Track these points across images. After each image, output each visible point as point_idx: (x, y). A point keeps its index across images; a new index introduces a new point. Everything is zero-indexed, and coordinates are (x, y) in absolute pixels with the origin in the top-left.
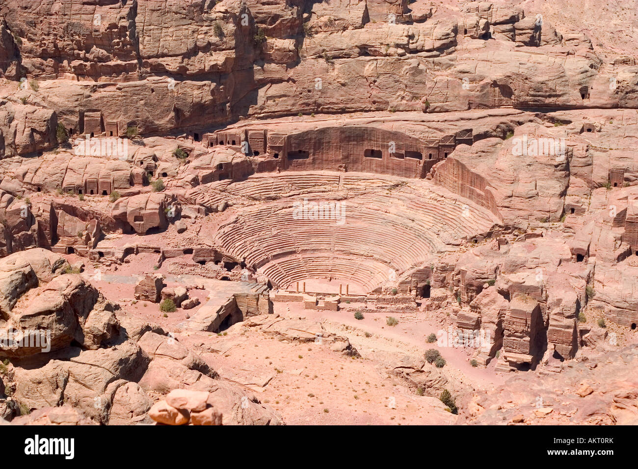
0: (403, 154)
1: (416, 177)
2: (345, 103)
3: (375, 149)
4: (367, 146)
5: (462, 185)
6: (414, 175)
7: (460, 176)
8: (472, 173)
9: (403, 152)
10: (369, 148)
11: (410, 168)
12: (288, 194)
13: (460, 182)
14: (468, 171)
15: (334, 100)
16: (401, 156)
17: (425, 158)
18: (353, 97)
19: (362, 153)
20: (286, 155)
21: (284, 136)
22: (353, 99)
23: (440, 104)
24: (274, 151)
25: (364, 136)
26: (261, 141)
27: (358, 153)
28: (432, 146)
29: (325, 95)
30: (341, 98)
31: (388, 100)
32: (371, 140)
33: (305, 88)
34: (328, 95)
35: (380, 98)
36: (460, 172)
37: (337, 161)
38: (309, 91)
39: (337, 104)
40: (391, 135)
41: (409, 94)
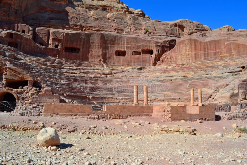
0: (140, 52)
1: (149, 65)
2: (99, 27)
3: (122, 50)
4: (117, 48)
5: (195, 54)
6: (148, 65)
7: (193, 49)
8: (205, 43)
9: (140, 50)
10: (118, 49)
11: (145, 60)
12: (68, 68)
13: (194, 53)
14: (201, 42)
15: (92, 25)
16: (139, 53)
17: (155, 52)
18: (103, 26)
19: (114, 53)
20: (64, 48)
21: (63, 33)
22: (103, 27)
23: (153, 31)
24: (55, 42)
25: (115, 41)
26: (45, 36)
27: (111, 52)
28: (159, 45)
29: (86, 22)
30: (96, 25)
31: (123, 29)
32: (119, 44)
33: (74, 16)
34: (88, 22)
35: (119, 27)
36: (193, 46)
37: (98, 56)
38: (77, 18)
39: (94, 27)
40: (133, 40)
41: (133, 27)
